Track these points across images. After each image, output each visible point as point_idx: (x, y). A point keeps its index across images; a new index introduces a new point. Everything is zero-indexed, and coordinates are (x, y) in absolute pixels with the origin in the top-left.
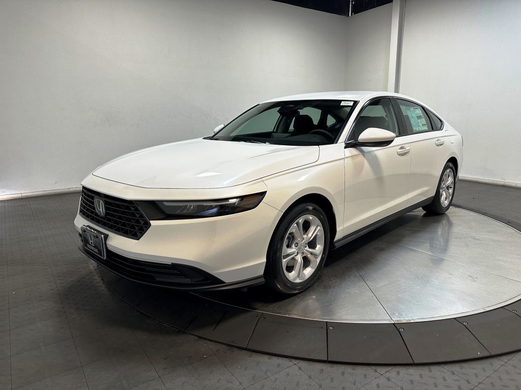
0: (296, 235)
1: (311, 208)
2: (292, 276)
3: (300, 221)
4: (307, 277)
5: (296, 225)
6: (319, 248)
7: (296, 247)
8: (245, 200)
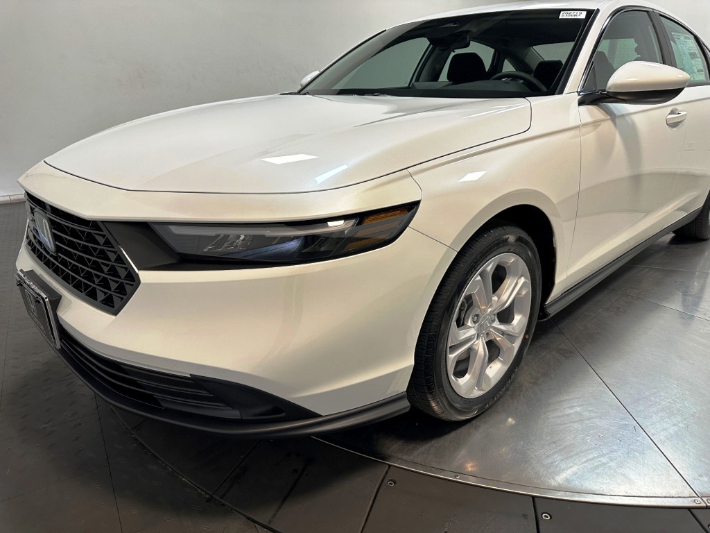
0: (476, 298)
1: (512, 239)
2: (464, 385)
3: (489, 268)
4: (493, 383)
5: (479, 278)
6: (519, 320)
7: (475, 322)
8: (367, 222)
